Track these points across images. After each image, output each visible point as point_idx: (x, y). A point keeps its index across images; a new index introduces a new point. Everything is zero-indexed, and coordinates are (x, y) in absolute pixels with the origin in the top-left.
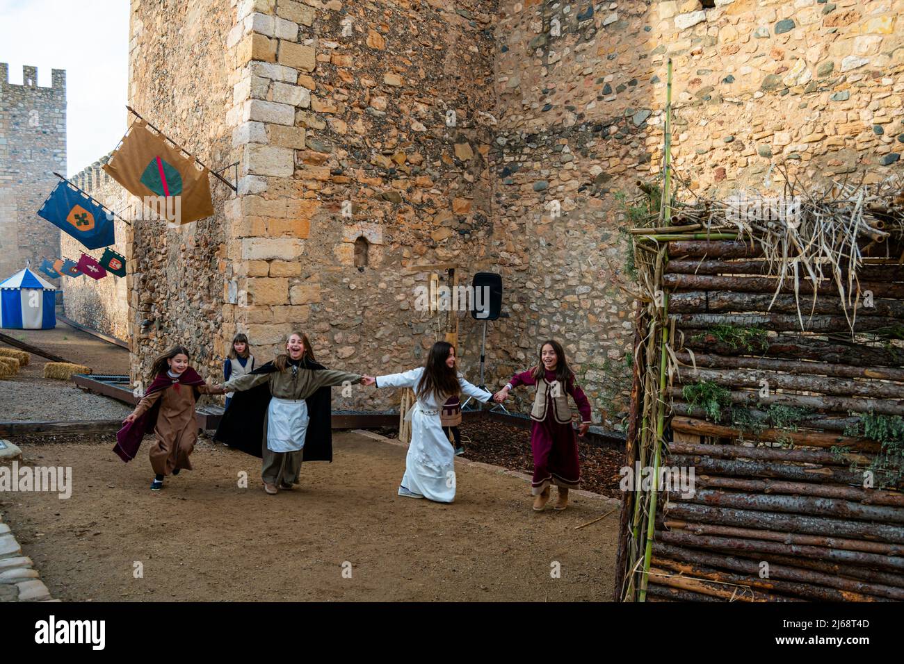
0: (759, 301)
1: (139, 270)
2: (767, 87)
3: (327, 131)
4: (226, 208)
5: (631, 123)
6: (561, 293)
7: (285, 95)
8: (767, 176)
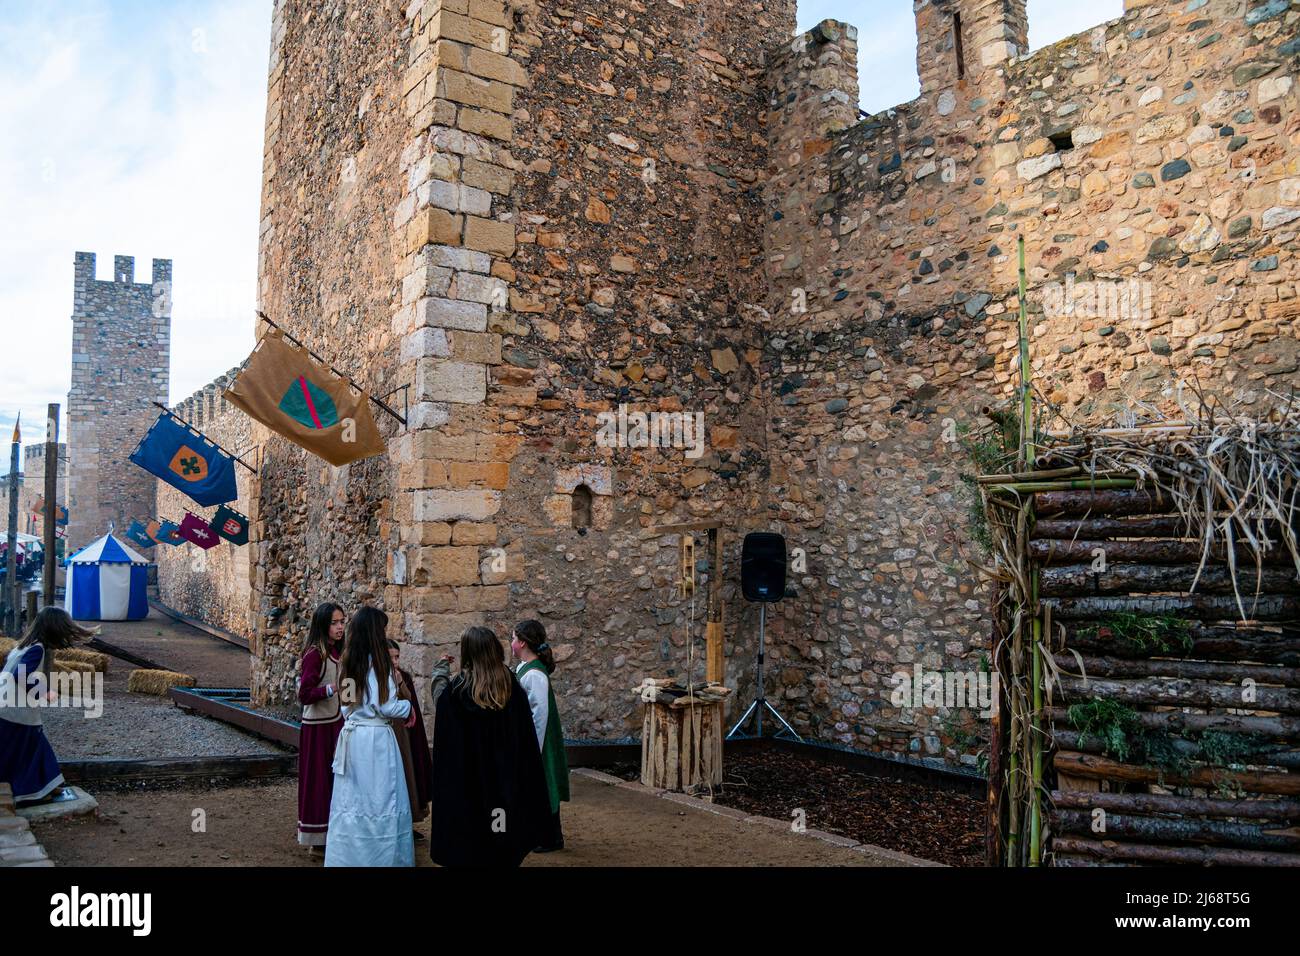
0: (1174, 576)
1: (266, 537)
2: (1157, 254)
3: (533, 338)
4: (391, 448)
5: (963, 313)
6: (873, 560)
7: (474, 290)
8: (1166, 382)
